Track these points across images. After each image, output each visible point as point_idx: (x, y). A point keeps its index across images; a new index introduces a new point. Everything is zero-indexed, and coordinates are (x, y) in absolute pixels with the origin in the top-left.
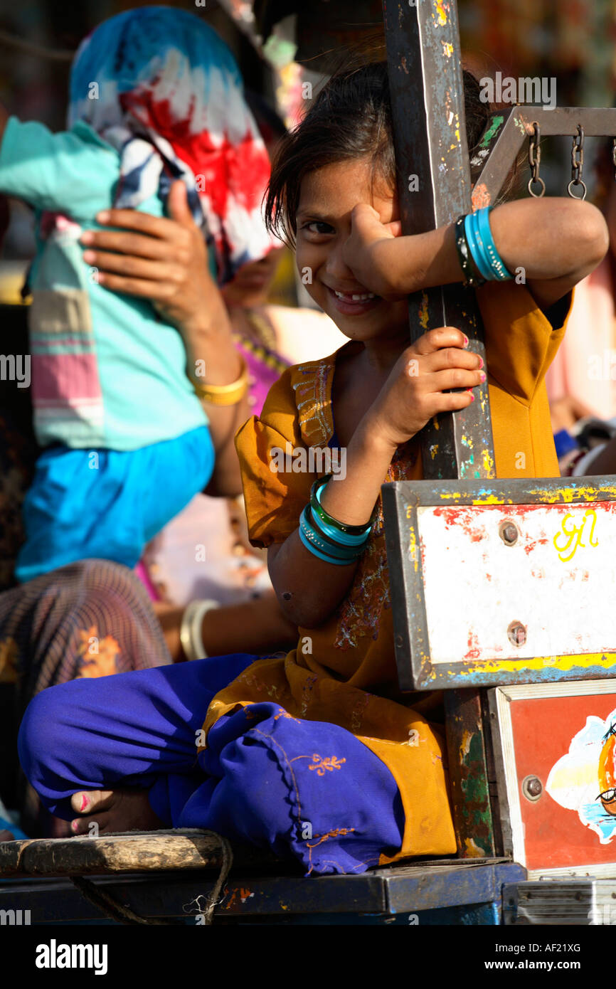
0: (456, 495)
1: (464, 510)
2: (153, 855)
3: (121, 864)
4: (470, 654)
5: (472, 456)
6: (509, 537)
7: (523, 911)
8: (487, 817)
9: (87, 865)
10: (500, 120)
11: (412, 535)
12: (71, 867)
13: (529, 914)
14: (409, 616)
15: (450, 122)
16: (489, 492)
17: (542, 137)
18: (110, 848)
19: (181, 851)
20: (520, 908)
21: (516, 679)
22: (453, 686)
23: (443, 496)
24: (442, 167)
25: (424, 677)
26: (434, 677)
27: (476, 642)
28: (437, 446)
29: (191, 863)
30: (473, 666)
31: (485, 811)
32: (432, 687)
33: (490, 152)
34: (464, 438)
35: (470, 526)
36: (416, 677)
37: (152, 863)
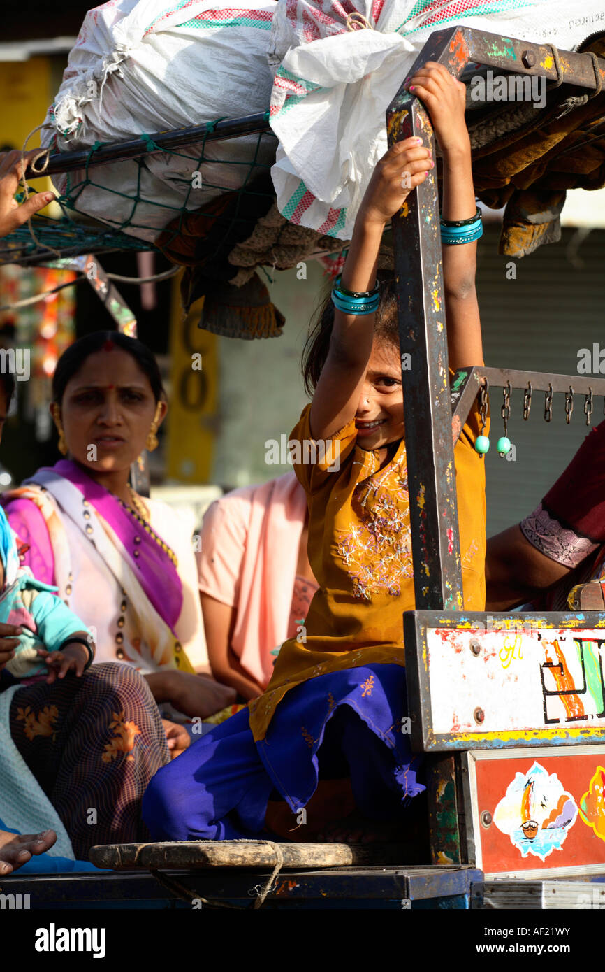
0: (448, 621)
1: (452, 632)
2: (238, 856)
3: (219, 862)
4: (453, 729)
5: (451, 595)
6: (476, 651)
7: (488, 900)
8: (456, 838)
9: (193, 861)
10: (465, 374)
11: (424, 647)
12: (179, 862)
13: (491, 902)
14: (421, 701)
15: (441, 374)
16: (466, 620)
17: (490, 386)
18: (211, 851)
19: (254, 854)
20: (485, 899)
21: (480, 746)
22: (445, 750)
23: (441, 622)
24: (437, 402)
25: (429, 743)
26: (435, 743)
27: (457, 721)
28: (428, 588)
29: (259, 863)
30: (455, 736)
31: (454, 834)
32: (434, 750)
33: (461, 394)
34: (447, 583)
35: (455, 642)
36: (425, 743)
37: (238, 862)
